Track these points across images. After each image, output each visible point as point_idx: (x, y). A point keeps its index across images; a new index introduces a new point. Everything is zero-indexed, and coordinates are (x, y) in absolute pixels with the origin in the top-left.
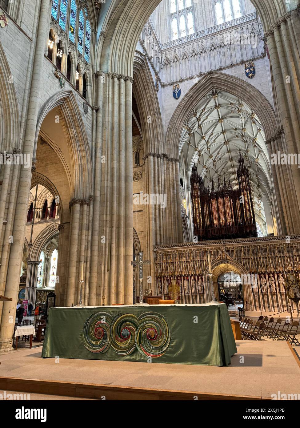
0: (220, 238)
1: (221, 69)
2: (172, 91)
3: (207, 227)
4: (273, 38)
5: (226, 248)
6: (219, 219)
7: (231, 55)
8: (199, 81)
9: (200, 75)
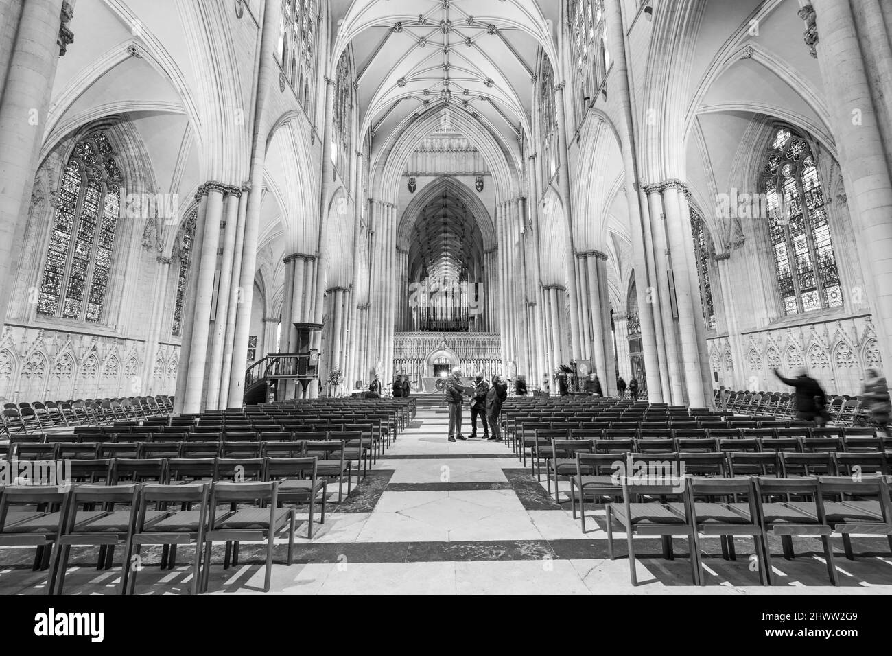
0: (441, 330)
1: (455, 175)
2: (408, 183)
3: (431, 320)
5: (445, 339)
6: (442, 314)
7: (465, 163)
8: (434, 181)
9: (436, 175)
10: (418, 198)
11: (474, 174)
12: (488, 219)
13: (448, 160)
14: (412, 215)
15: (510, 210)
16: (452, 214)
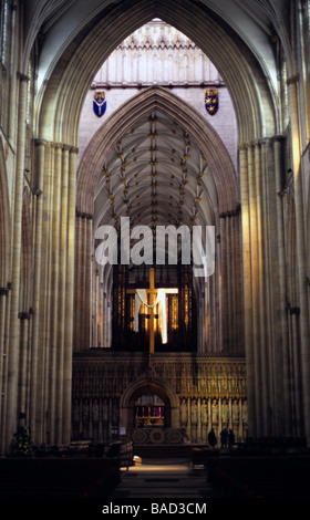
1: (171, 87)
2: (92, 101)
7: (188, 67)
8: (137, 97)
9: (140, 87)
10: (109, 126)
11: (203, 86)
12: (225, 159)
13: (160, 62)
14: (99, 153)
15: (260, 155)
16: (165, 145)
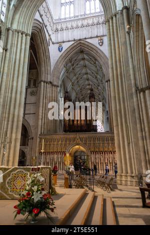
0: (77, 132)
1: (85, 39)
2: (58, 47)
3: (71, 125)
4: (109, 24)
5: (80, 137)
7: (92, 32)
8: (73, 44)
9: (74, 40)
10: (64, 55)
11: (97, 37)
13: (81, 32)
